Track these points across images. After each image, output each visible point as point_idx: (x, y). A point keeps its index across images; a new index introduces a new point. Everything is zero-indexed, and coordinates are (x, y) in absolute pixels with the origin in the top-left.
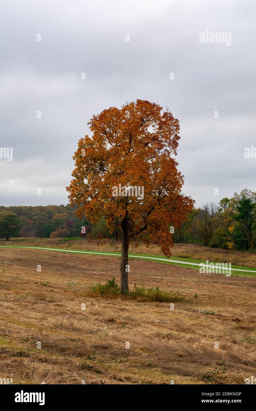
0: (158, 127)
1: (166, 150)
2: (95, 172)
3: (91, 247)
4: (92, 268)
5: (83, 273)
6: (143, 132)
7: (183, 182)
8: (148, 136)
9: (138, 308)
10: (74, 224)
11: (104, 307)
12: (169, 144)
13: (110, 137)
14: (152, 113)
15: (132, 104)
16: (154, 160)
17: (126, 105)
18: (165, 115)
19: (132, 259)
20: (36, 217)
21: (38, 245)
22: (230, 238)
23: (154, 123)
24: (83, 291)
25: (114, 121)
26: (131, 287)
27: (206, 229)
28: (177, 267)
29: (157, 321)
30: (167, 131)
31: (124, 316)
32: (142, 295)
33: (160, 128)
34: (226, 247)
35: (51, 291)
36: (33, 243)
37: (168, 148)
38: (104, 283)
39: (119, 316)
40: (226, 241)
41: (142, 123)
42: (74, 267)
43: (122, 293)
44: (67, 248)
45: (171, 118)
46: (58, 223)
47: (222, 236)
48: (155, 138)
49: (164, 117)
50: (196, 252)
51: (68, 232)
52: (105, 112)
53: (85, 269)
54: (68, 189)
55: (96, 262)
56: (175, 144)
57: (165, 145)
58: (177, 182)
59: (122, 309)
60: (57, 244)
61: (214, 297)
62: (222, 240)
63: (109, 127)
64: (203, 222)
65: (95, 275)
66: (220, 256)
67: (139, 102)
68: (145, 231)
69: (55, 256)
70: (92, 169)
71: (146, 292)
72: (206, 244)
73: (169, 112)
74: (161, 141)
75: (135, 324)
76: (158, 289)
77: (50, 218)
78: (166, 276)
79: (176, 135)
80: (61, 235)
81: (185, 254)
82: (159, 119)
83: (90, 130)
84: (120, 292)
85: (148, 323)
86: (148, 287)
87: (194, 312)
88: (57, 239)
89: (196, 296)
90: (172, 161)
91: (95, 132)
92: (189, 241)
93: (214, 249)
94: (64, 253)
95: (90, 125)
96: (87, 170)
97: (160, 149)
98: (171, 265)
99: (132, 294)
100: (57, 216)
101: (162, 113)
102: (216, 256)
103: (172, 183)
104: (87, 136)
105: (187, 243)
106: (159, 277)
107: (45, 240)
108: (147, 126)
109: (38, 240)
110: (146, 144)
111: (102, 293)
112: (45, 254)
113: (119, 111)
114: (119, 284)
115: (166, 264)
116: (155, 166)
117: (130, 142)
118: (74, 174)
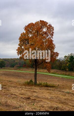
0: (46, 29)
1: (49, 37)
2: (26, 44)
3: (26, 70)
4: (26, 76)
5: (23, 78)
6: (42, 31)
7: (55, 47)
8: (43, 32)
9: (40, 91)
10: (21, 64)
11: (27, 91)
12: (50, 35)
13: (31, 32)
14: (45, 25)
15: (38, 22)
16: (45, 40)
17: (36, 22)
18: (49, 25)
19: (38, 74)
20: (10, 62)
21: (10, 70)
22: (67, 68)
23: (45, 28)
24: (22, 83)
25: (32, 27)
26: (38, 82)
27: (60, 65)
28: (51, 76)
29: (49, 98)
30: (50, 31)
31: (35, 95)
32: (41, 85)
33: (47, 30)
34: (66, 70)
35: (12, 83)
36: (9, 69)
37: (50, 36)
38: (29, 81)
39: (32, 95)
40: (66, 68)
41: (41, 28)
42: (21, 76)
43: (35, 84)
44: (19, 70)
45: (51, 26)
46: (16, 63)
47: (65, 67)
48: (45, 33)
49: (49, 26)
50: (57, 72)
51: (19, 66)
52: (29, 24)
53: (24, 77)
54: (17, 50)
55: (27, 74)
56: (52, 35)
57: (49, 35)
58: (53, 47)
59: (34, 92)
60: (16, 69)
61: (64, 85)
62: (65, 68)
63: (31, 29)
64: (59, 63)
65: (27, 78)
66: (64, 73)
67: (40, 21)
68: (42, 64)
69: (15, 73)
70: (25, 43)
71: (43, 84)
72: (60, 69)
73: (50, 24)
74: (48, 34)
75: (40, 100)
76: (46, 83)
77: (14, 62)
78: (48, 79)
79: (53, 32)
80: (17, 67)
81: (54, 72)
82: (47, 26)
83: (24, 30)
84: (34, 84)
85: (45, 99)
86: (43, 82)
87: (62, 92)
88: (16, 68)
89: (59, 85)
90: (51, 40)
91: (26, 31)
92: (55, 68)
93: (62, 71)
94: (18, 72)
95: (24, 29)
96: (23, 44)
97: (47, 36)
98: (50, 75)
99: (38, 84)
100: (16, 61)
101: (48, 25)
102: (63, 73)
103: (51, 47)
104: (24, 32)
105: (54, 69)
106: (46, 79)
107: (12, 68)
108: (43, 29)
109: (10, 68)
110: (43, 35)
111: (28, 84)
112: (12, 72)
113: (34, 24)
114: (34, 81)
115: (48, 75)
116: (46, 42)
117: (38, 34)
118: (19, 45)
